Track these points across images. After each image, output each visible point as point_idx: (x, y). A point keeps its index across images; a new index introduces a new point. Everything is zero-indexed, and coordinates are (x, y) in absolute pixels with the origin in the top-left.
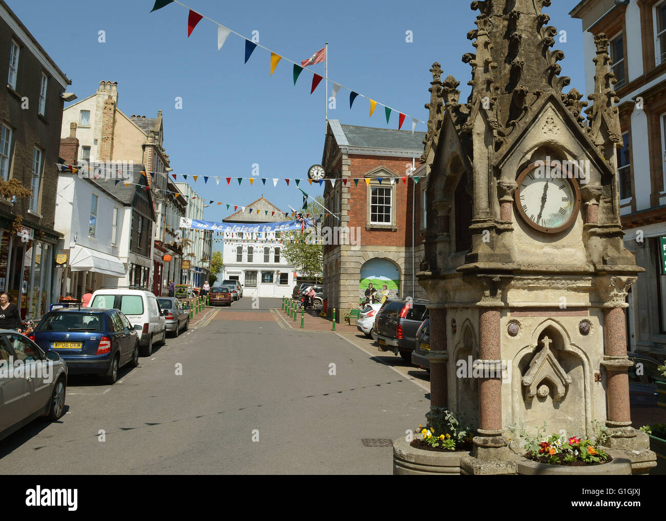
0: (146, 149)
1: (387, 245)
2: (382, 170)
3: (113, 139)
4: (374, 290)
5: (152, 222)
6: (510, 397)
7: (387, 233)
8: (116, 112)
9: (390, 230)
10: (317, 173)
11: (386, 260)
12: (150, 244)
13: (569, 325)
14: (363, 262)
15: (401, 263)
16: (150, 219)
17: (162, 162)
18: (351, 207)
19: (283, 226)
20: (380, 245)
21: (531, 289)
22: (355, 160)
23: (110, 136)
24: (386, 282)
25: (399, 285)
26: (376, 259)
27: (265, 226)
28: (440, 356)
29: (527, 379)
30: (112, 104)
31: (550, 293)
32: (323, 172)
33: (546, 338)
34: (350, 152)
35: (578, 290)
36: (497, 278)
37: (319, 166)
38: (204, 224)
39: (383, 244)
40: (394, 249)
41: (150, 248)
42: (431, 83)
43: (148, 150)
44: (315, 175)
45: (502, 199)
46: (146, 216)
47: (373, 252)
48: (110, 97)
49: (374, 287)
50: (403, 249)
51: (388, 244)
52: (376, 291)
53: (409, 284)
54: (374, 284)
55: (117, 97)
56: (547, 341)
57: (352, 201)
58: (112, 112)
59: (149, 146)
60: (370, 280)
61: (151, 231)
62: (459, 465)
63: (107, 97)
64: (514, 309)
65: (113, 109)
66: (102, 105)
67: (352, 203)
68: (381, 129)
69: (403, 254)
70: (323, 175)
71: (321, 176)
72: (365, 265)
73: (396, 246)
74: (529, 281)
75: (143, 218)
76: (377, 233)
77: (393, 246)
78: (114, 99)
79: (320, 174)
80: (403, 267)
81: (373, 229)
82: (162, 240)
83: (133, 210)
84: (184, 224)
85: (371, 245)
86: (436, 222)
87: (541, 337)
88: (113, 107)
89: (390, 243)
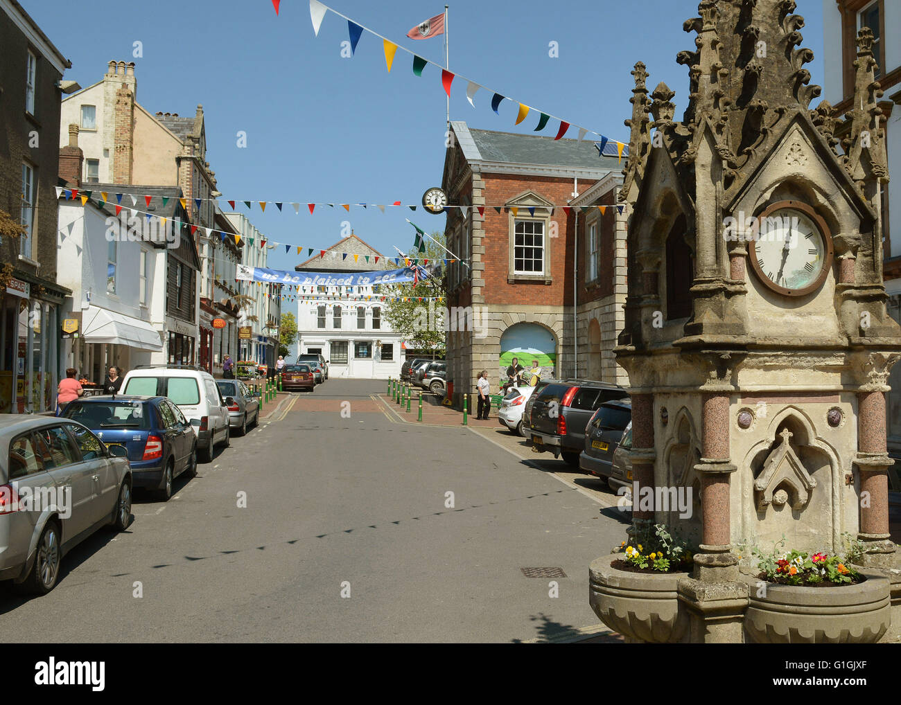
0: (182, 163)
1: (538, 304)
2: (530, 196)
3: (131, 148)
4: (520, 368)
5: (195, 271)
6: (740, 505)
7: (537, 287)
8: (135, 107)
9: (542, 283)
10: (436, 200)
11: (536, 325)
12: (194, 303)
13: (814, 413)
14: (504, 328)
15: (558, 329)
16: (192, 266)
17: (205, 182)
18: (486, 249)
19: (387, 276)
20: (528, 303)
21: (767, 368)
22: (491, 181)
23: (128, 144)
24: (536, 357)
25: (555, 361)
26: (523, 325)
27: (361, 277)
28: (646, 455)
29: (761, 483)
30: (129, 96)
31: (791, 373)
32: (444, 198)
33: (786, 430)
34: (484, 170)
35: (827, 369)
36: (726, 354)
37: (438, 189)
38: (272, 274)
39: (532, 302)
40: (547, 309)
41: (194, 310)
42: (633, 91)
43: (186, 165)
44: (433, 201)
45: (732, 252)
46: (188, 264)
47: (517, 314)
48: (125, 85)
49: (520, 363)
50: (561, 310)
51: (539, 302)
52: (523, 369)
53: (569, 358)
54: (521, 359)
55: (136, 85)
56: (786, 434)
57: (487, 241)
58: (129, 108)
59: (186, 158)
60: (514, 354)
61: (195, 284)
62: (676, 589)
63: (119, 86)
64: (745, 394)
65: (130, 104)
66: (113, 97)
67: (488, 243)
68: (528, 136)
69: (561, 317)
70: (443, 202)
71: (442, 204)
72: (506, 333)
73: (551, 305)
74: (766, 358)
75: (182, 265)
76: (524, 286)
77: (547, 305)
78: (131, 88)
79: (440, 201)
80: (560, 335)
81: (518, 282)
82: (209, 297)
83: (168, 254)
84: (243, 274)
85: (515, 304)
86: (639, 281)
87: (780, 429)
88: (129, 101)
89: (542, 301)
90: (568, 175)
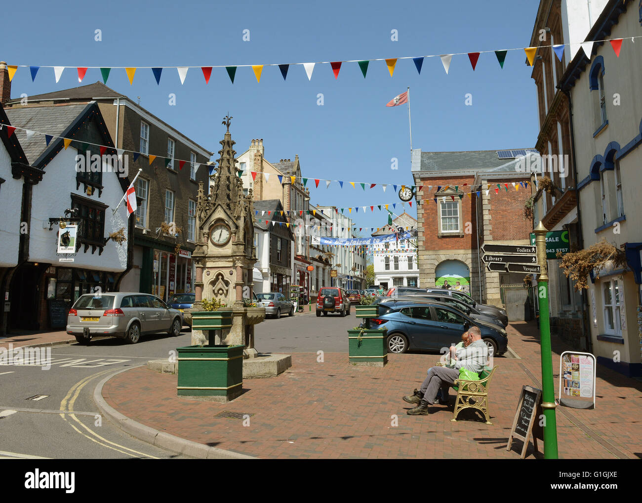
0: (285, 186)
1: (456, 249)
2: (449, 188)
3: (261, 182)
4: (449, 286)
5: (290, 241)
7: (456, 239)
8: (264, 161)
9: (458, 236)
10: (406, 194)
11: (456, 261)
12: (290, 258)
13: (226, 273)
14: (437, 264)
15: (469, 262)
16: (288, 239)
17: (300, 194)
18: (425, 220)
19: (389, 238)
20: (450, 249)
21: (214, 262)
22: (426, 182)
23: (259, 180)
24: (459, 279)
25: (470, 283)
26: (448, 261)
27: (375, 239)
30: (260, 156)
31: (220, 263)
32: (410, 192)
34: (422, 176)
35: (229, 261)
36: (198, 259)
37: (410, 189)
38: (329, 240)
39: (453, 248)
40: (462, 251)
41: (290, 261)
43: (286, 187)
44: (404, 195)
45: (204, 236)
46: (285, 238)
47: (444, 255)
48: (258, 151)
49: (449, 283)
50: (470, 251)
51: (457, 247)
52: (451, 287)
53: (476, 280)
54: (449, 281)
55: (263, 150)
56: (220, 277)
57: (425, 215)
58: (260, 162)
59: (286, 184)
60: (445, 278)
61: (290, 248)
63: (256, 151)
64: (208, 268)
65: (260, 160)
66: (253, 157)
67: (425, 216)
68: (456, 152)
69: (470, 256)
70: (410, 195)
71: (409, 196)
72: (438, 266)
73: (465, 249)
74: (212, 259)
75: (281, 239)
76: (447, 239)
77: (461, 249)
78: (261, 152)
79: (408, 194)
80: (470, 266)
81: (444, 237)
82: (304, 255)
83: (270, 234)
84: (315, 241)
85: (442, 249)
87: (218, 276)
88: (260, 159)
89: (459, 247)
90: (471, 174)
